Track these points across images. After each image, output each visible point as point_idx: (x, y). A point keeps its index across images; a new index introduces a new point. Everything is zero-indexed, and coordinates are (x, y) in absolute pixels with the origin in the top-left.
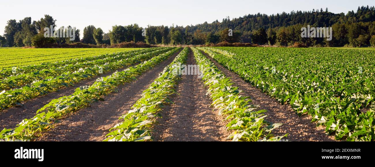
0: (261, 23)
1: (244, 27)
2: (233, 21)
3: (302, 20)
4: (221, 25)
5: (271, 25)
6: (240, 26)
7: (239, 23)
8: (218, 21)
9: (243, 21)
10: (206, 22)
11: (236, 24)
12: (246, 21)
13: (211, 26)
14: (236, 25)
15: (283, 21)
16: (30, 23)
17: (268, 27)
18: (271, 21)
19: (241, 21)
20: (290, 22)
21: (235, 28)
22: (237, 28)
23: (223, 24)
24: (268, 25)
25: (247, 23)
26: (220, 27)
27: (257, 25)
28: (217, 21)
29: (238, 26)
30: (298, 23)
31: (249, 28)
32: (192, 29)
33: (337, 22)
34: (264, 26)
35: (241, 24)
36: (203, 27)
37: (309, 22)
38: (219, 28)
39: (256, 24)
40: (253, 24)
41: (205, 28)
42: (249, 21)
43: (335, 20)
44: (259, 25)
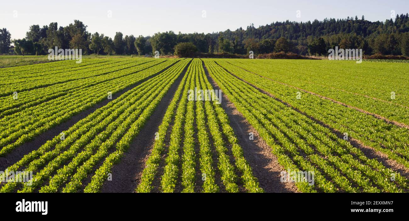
0: (291, 31)
1: (273, 35)
2: (260, 29)
3: (337, 29)
4: (246, 33)
5: (303, 34)
6: (268, 34)
7: (267, 31)
8: (243, 29)
9: (271, 29)
10: (229, 30)
11: (264, 32)
12: (274, 29)
13: (236, 33)
14: (263, 34)
15: (316, 29)
16: (56, 28)
17: (300, 36)
18: (302, 29)
19: (269, 29)
20: (324, 30)
21: (262, 36)
22: (265, 36)
23: (248, 32)
24: (300, 33)
25: (276, 32)
26: (245, 35)
27: (286, 34)
28: (241, 28)
29: (265, 34)
30: (333, 31)
31: (278, 37)
32: (214, 37)
33: (375, 31)
34: (295, 34)
35: (269, 32)
36: (227, 36)
37: (345, 31)
38: (245, 37)
39: (286, 32)
40: (282, 33)
41: (229, 37)
42: (278, 29)
43: (373, 30)
44: (290, 34)
